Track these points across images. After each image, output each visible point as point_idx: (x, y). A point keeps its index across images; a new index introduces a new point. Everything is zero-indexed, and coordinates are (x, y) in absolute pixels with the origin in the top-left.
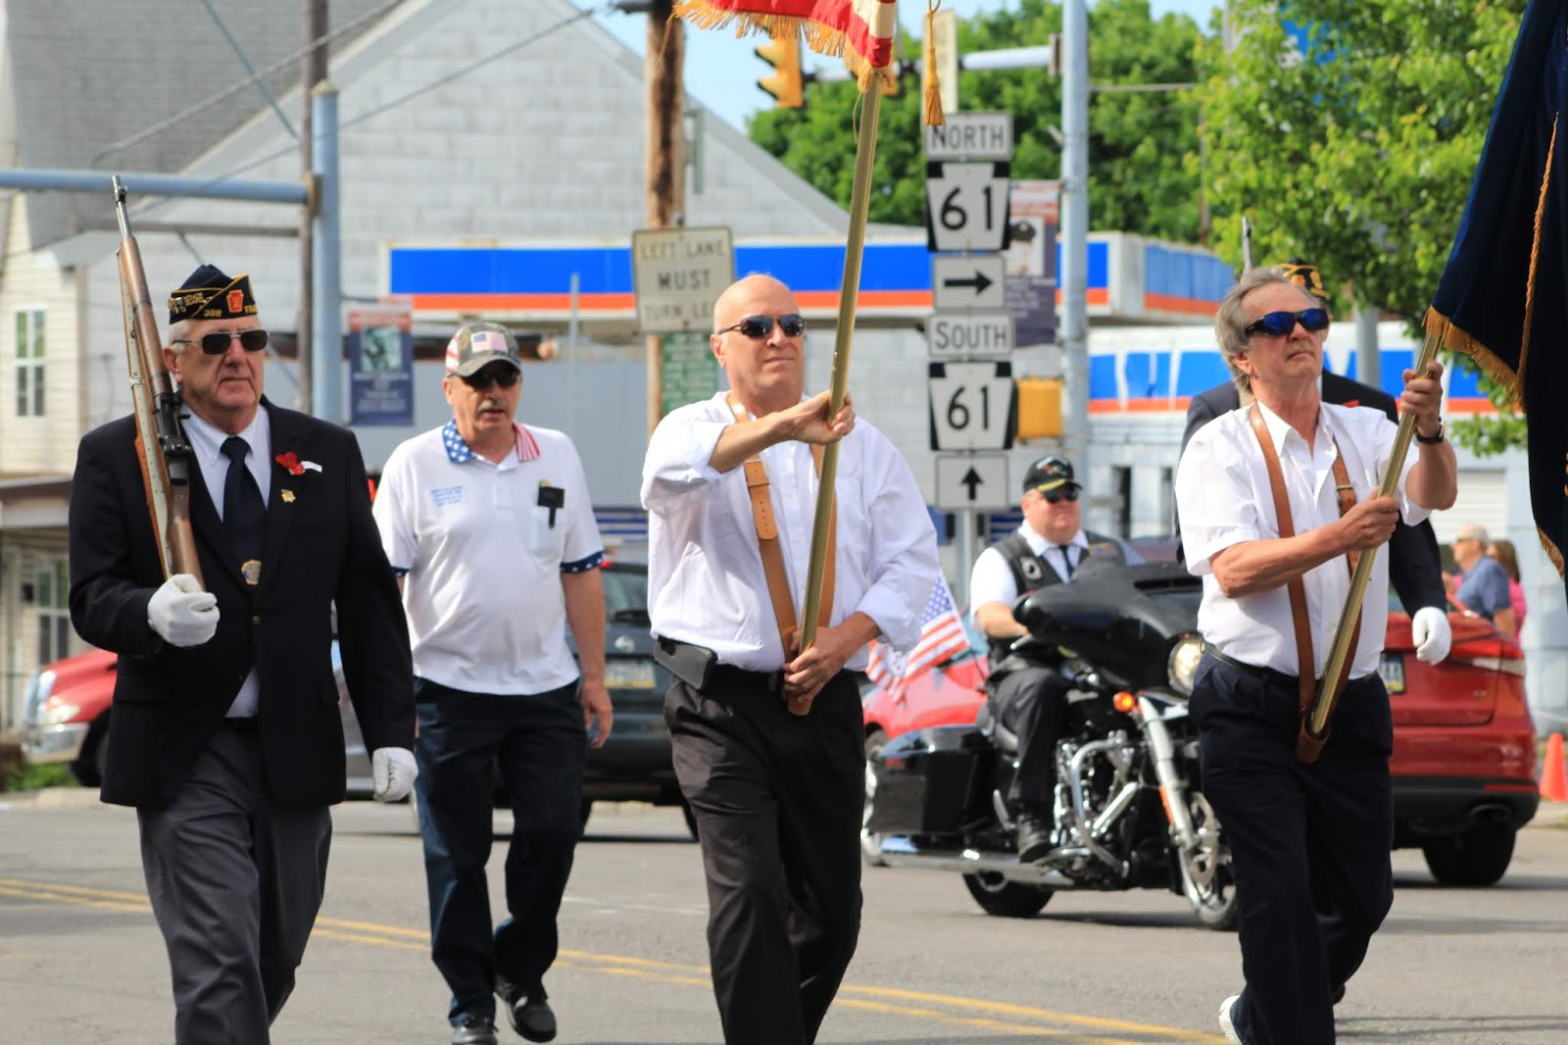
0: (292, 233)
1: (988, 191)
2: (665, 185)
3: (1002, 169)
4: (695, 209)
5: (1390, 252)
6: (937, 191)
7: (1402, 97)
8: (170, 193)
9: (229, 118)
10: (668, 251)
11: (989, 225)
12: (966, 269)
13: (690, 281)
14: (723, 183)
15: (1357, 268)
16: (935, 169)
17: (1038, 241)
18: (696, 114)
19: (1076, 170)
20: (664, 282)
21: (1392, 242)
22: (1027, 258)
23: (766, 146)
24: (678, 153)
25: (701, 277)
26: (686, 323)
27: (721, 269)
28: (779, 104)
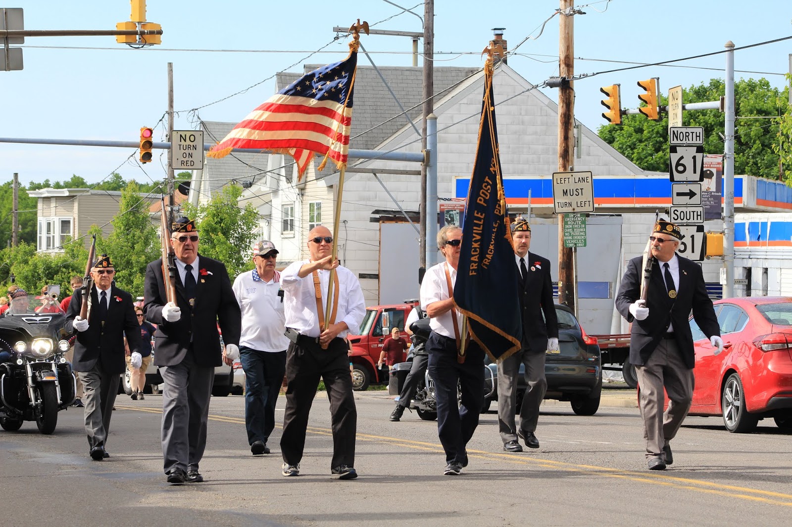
0: (418, 173)
1: (694, 158)
2: (566, 155)
3: (700, 149)
4: (578, 165)
6: (674, 158)
8: (370, 157)
9: (393, 127)
10: (567, 180)
11: (695, 172)
12: (685, 189)
13: (575, 193)
14: (589, 154)
16: (673, 149)
17: (714, 178)
18: (577, 127)
19: (729, 149)
20: (565, 193)
22: (710, 184)
23: (605, 140)
24: (571, 142)
25: (580, 191)
26: (574, 209)
27: (588, 188)
28: (611, 123)
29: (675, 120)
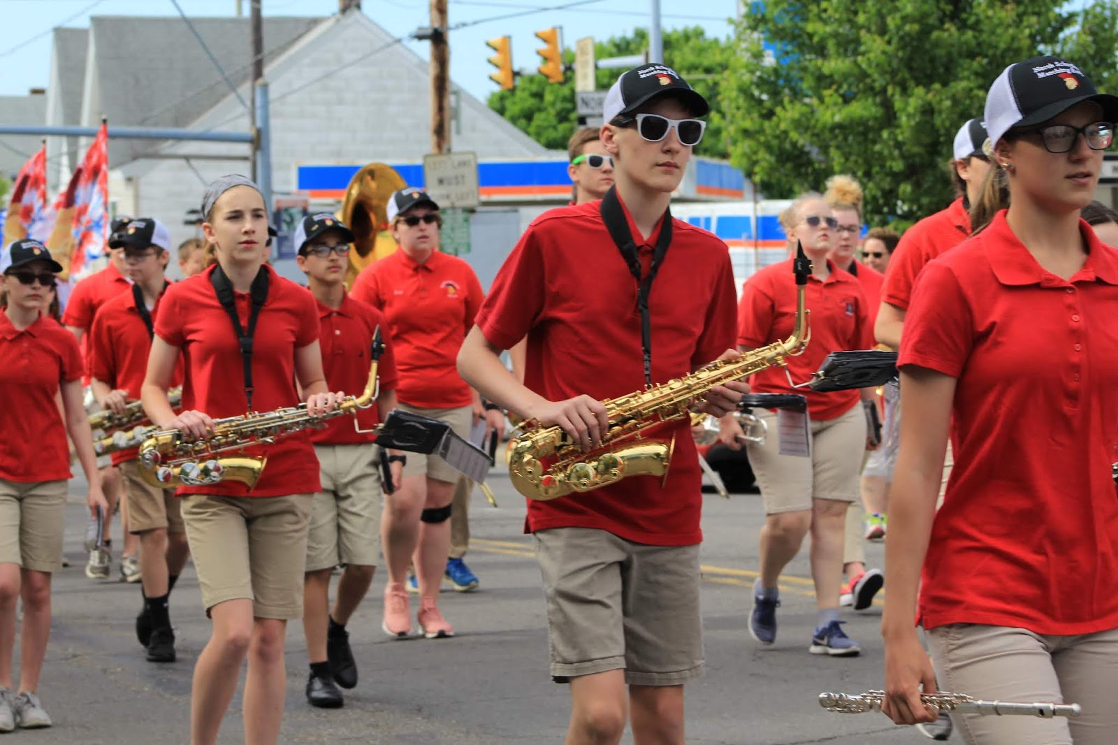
0: (245, 159)
2: (440, 131)
5: (820, 162)
7: (823, 80)
8: (179, 138)
9: (211, 98)
10: (442, 164)
13: (454, 181)
14: (472, 130)
15: (803, 170)
16: (582, 120)
18: (456, 93)
20: (441, 181)
21: (821, 157)
24: (447, 114)
25: (460, 179)
26: (453, 203)
27: (471, 174)
28: (501, 88)
29: (585, 83)
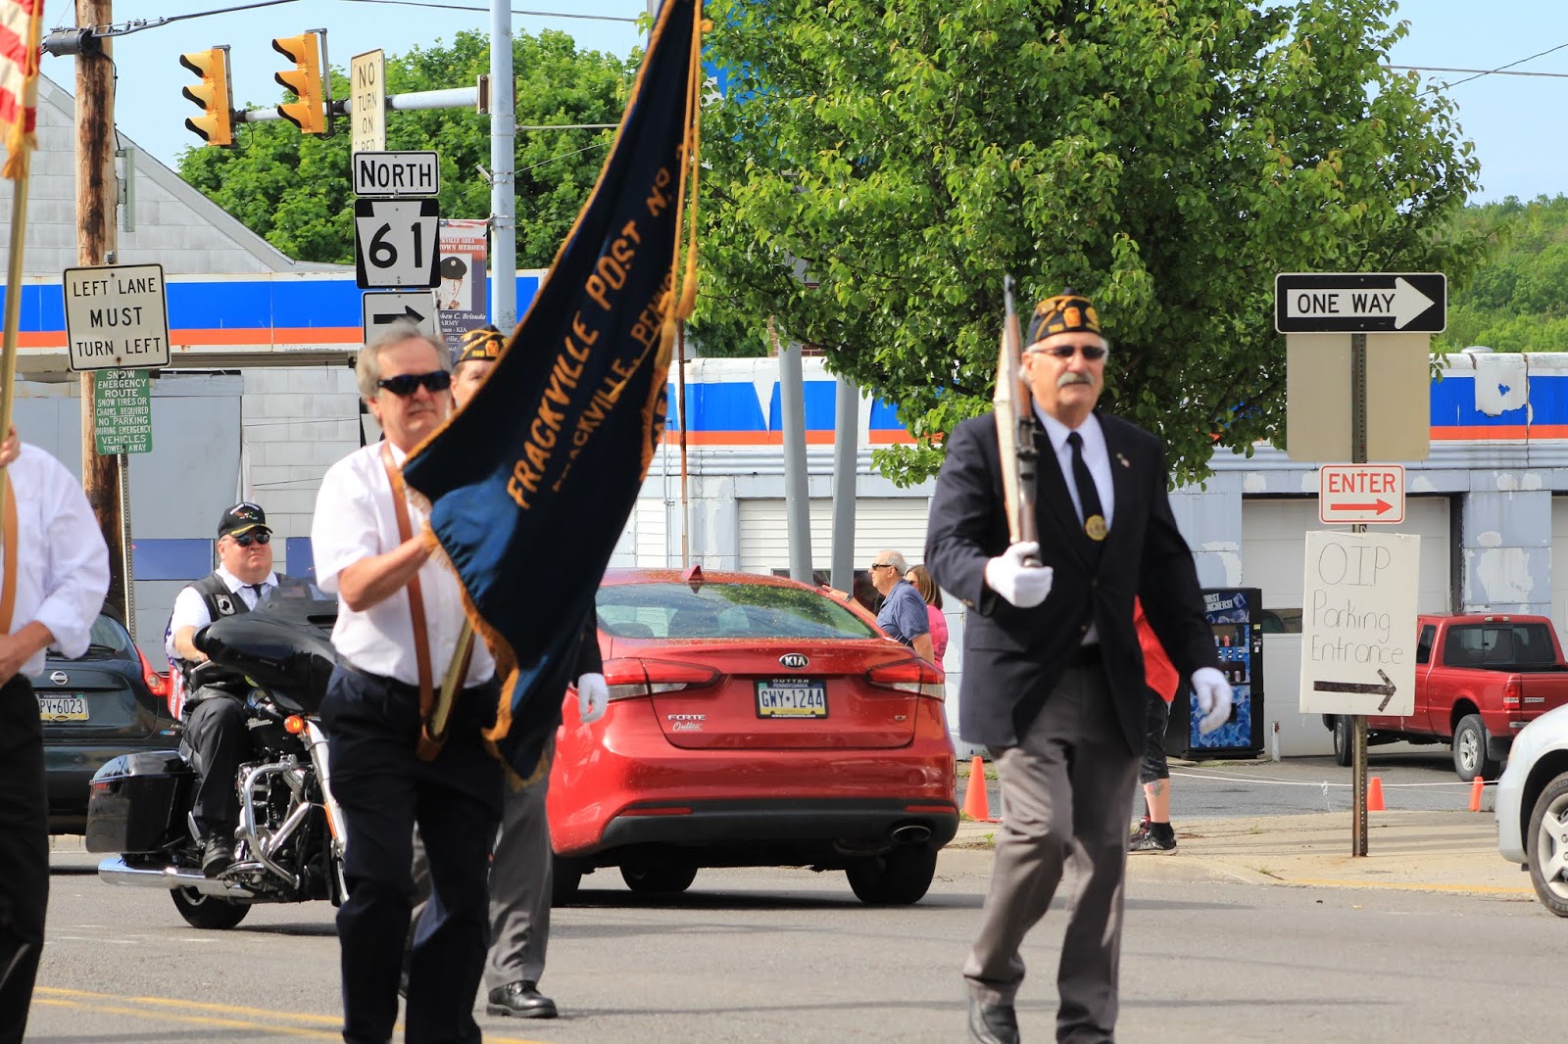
1: (417, 228)
2: (96, 223)
3: (430, 207)
4: (126, 247)
5: (811, 286)
6: (367, 228)
7: (818, 133)
10: (100, 286)
11: (418, 263)
12: (394, 304)
13: (121, 317)
14: (156, 222)
15: (778, 302)
16: (364, 208)
17: (468, 277)
18: (123, 153)
19: (503, 205)
20: (96, 319)
21: (811, 278)
22: (457, 293)
23: (196, 184)
24: (109, 193)
25: (133, 314)
26: (119, 360)
27: (152, 304)
28: (209, 143)
29: (368, 135)
